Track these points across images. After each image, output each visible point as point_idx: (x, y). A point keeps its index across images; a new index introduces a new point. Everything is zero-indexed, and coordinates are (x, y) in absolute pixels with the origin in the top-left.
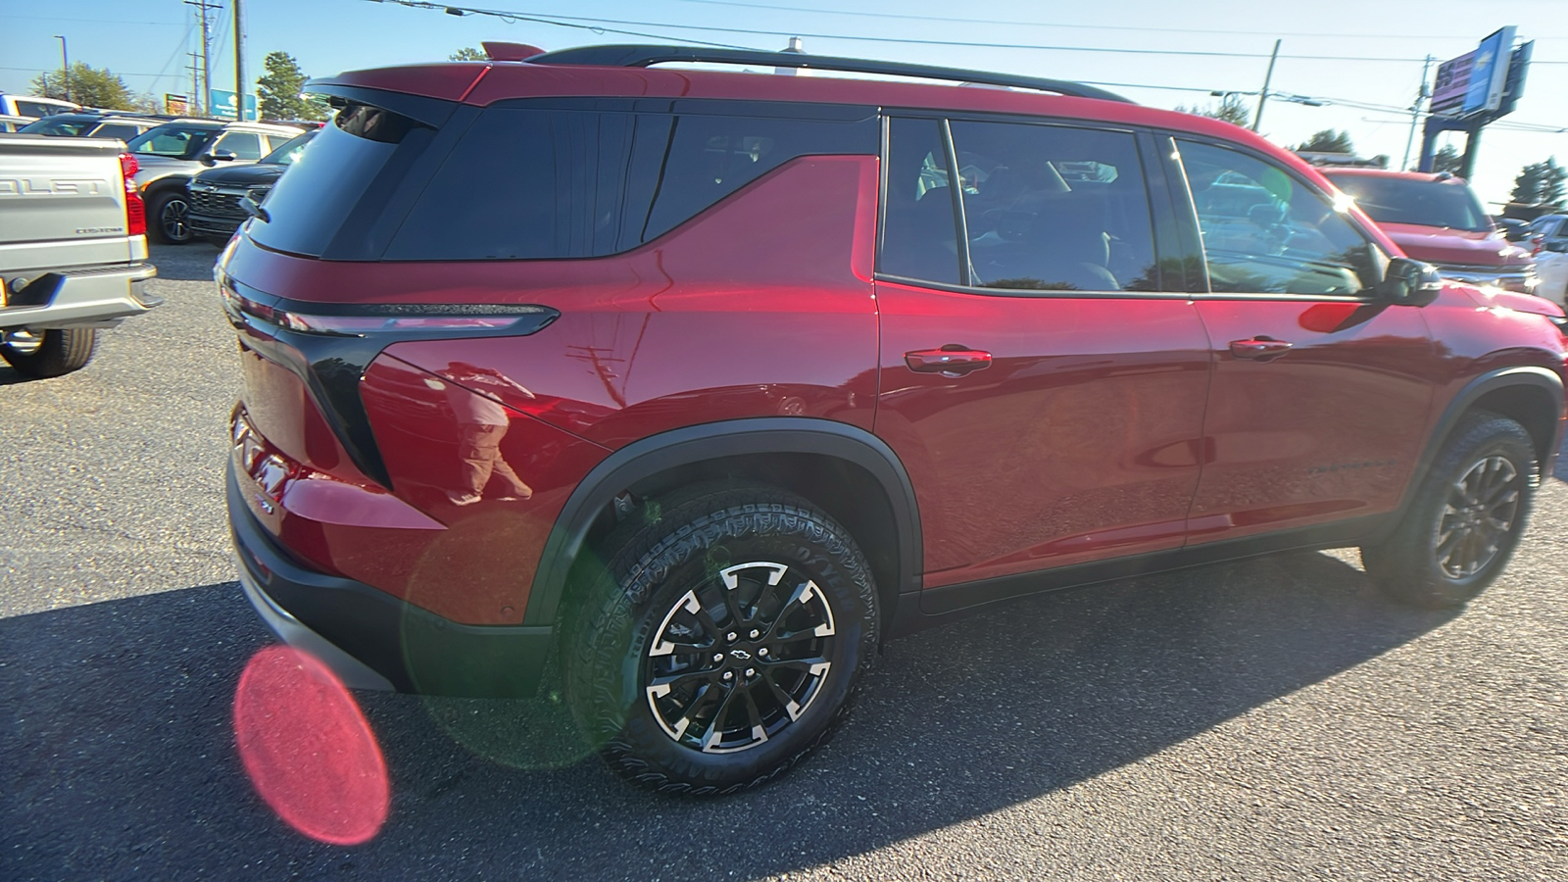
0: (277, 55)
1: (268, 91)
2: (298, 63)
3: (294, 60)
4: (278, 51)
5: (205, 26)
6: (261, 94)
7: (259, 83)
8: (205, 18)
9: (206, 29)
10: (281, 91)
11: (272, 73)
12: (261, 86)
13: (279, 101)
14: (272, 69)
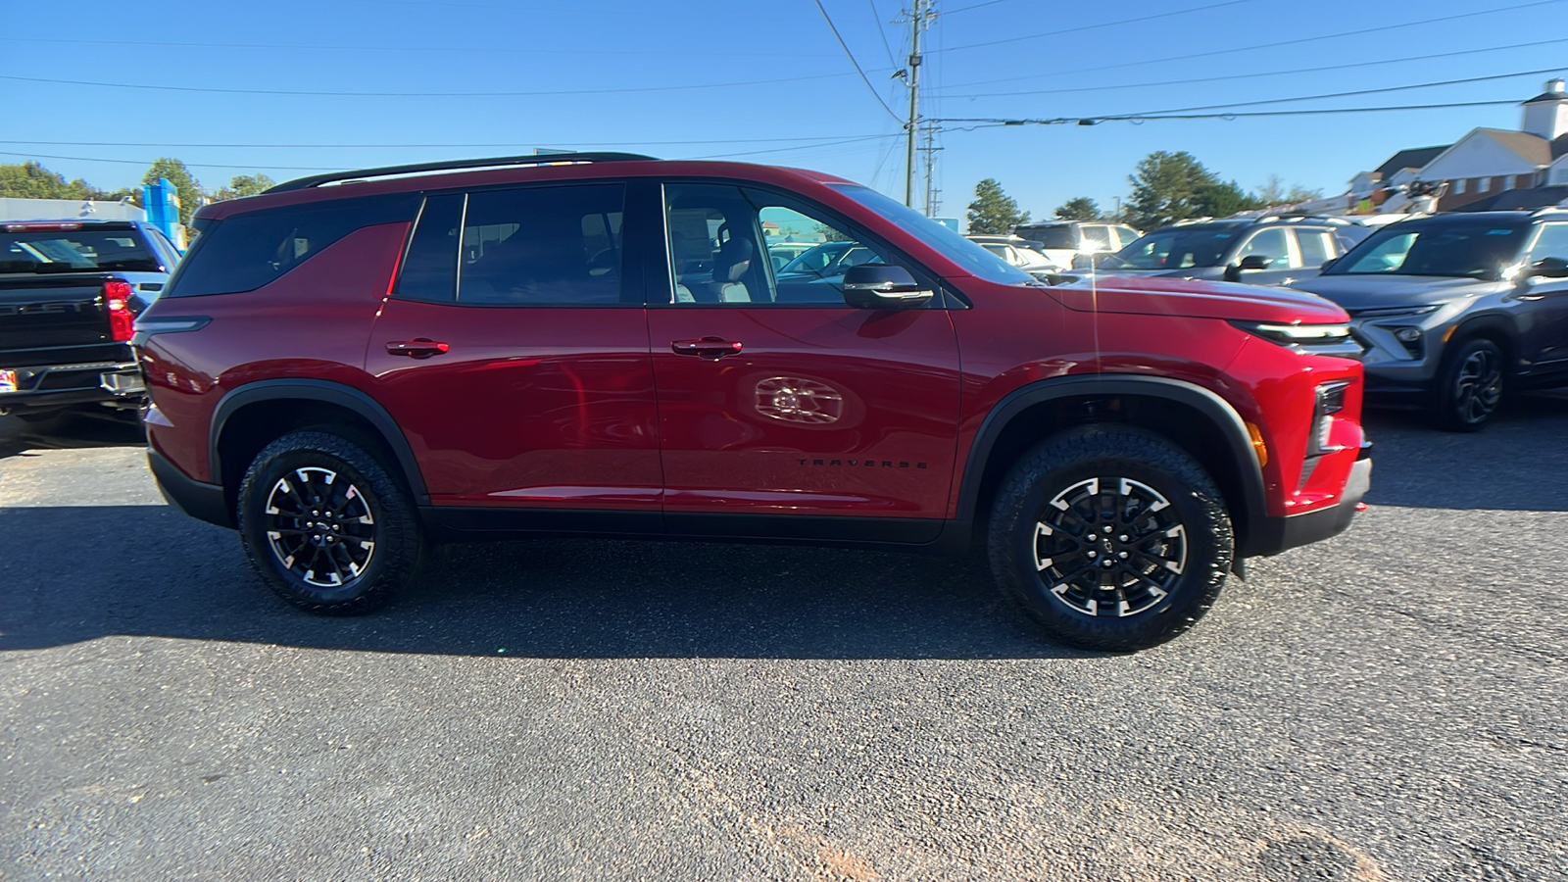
0: (985, 182)
1: (976, 214)
2: (1002, 187)
3: (999, 184)
4: (987, 178)
5: (930, 166)
6: (970, 217)
7: (970, 208)
8: (930, 160)
9: (930, 169)
10: (987, 212)
11: (980, 198)
12: (971, 210)
13: (985, 221)
14: (980, 195)
